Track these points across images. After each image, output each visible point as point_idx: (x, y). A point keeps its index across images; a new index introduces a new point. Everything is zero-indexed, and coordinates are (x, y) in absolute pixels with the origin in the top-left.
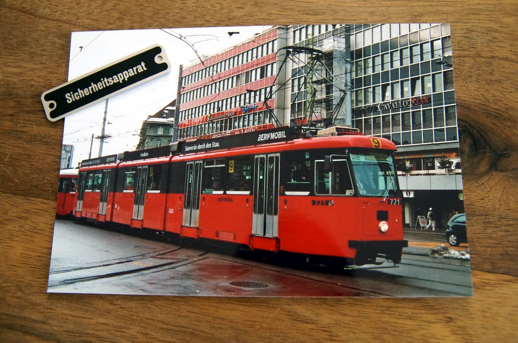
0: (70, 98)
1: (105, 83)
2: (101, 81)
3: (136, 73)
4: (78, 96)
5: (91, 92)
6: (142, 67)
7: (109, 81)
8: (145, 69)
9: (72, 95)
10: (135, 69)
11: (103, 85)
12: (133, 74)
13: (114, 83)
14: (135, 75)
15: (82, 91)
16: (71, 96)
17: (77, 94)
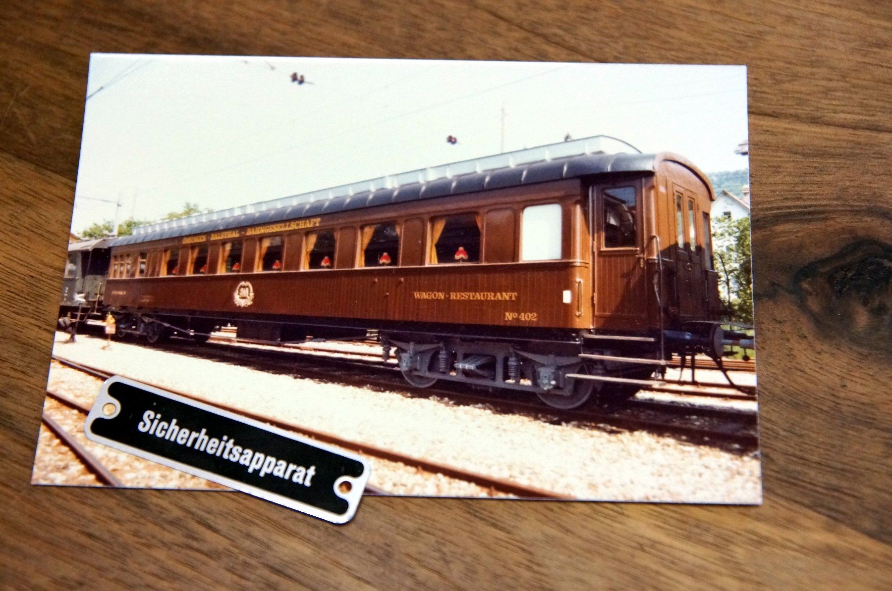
0: (148, 423)
1: (225, 447)
2: (221, 440)
3: (287, 477)
4: (164, 432)
5: (189, 444)
6: (306, 475)
7: (234, 451)
8: (308, 483)
9: (156, 422)
10: (292, 467)
11: (217, 449)
12: (281, 475)
13: (238, 462)
14: (283, 478)
15: (177, 428)
16: (152, 421)
17: (166, 427)
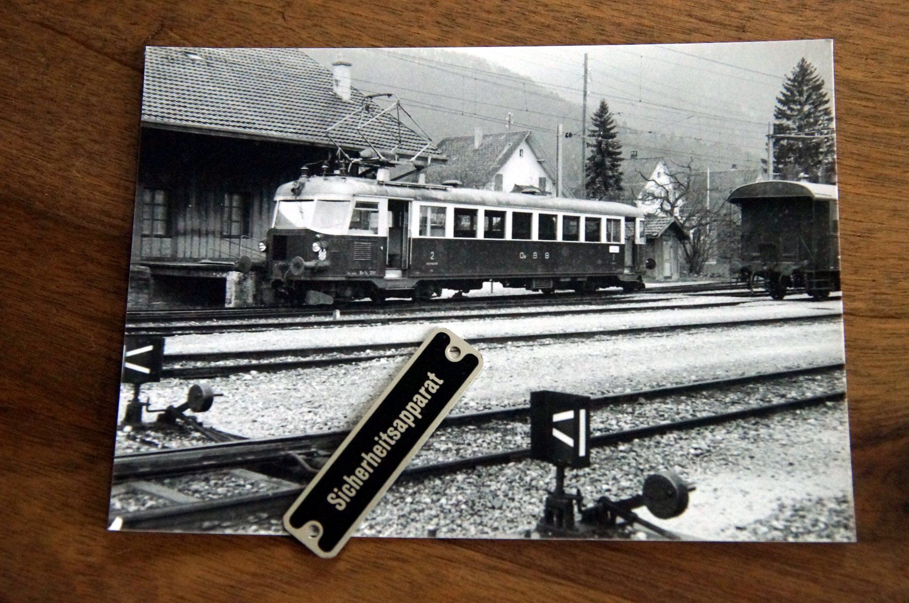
0: (339, 501)
1: (385, 441)
3: (429, 397)
4: (352, 490)
5: (371, 471)
6: (433, 381)
7: (391, 434)
8: (441, 382)
9: (340, 494)
10: (422, 391)
11: (384, 448)
12: (426, 401)
13: (401, 433)
15: (353, 477)
16: (338, 497)
17: (348, 486)
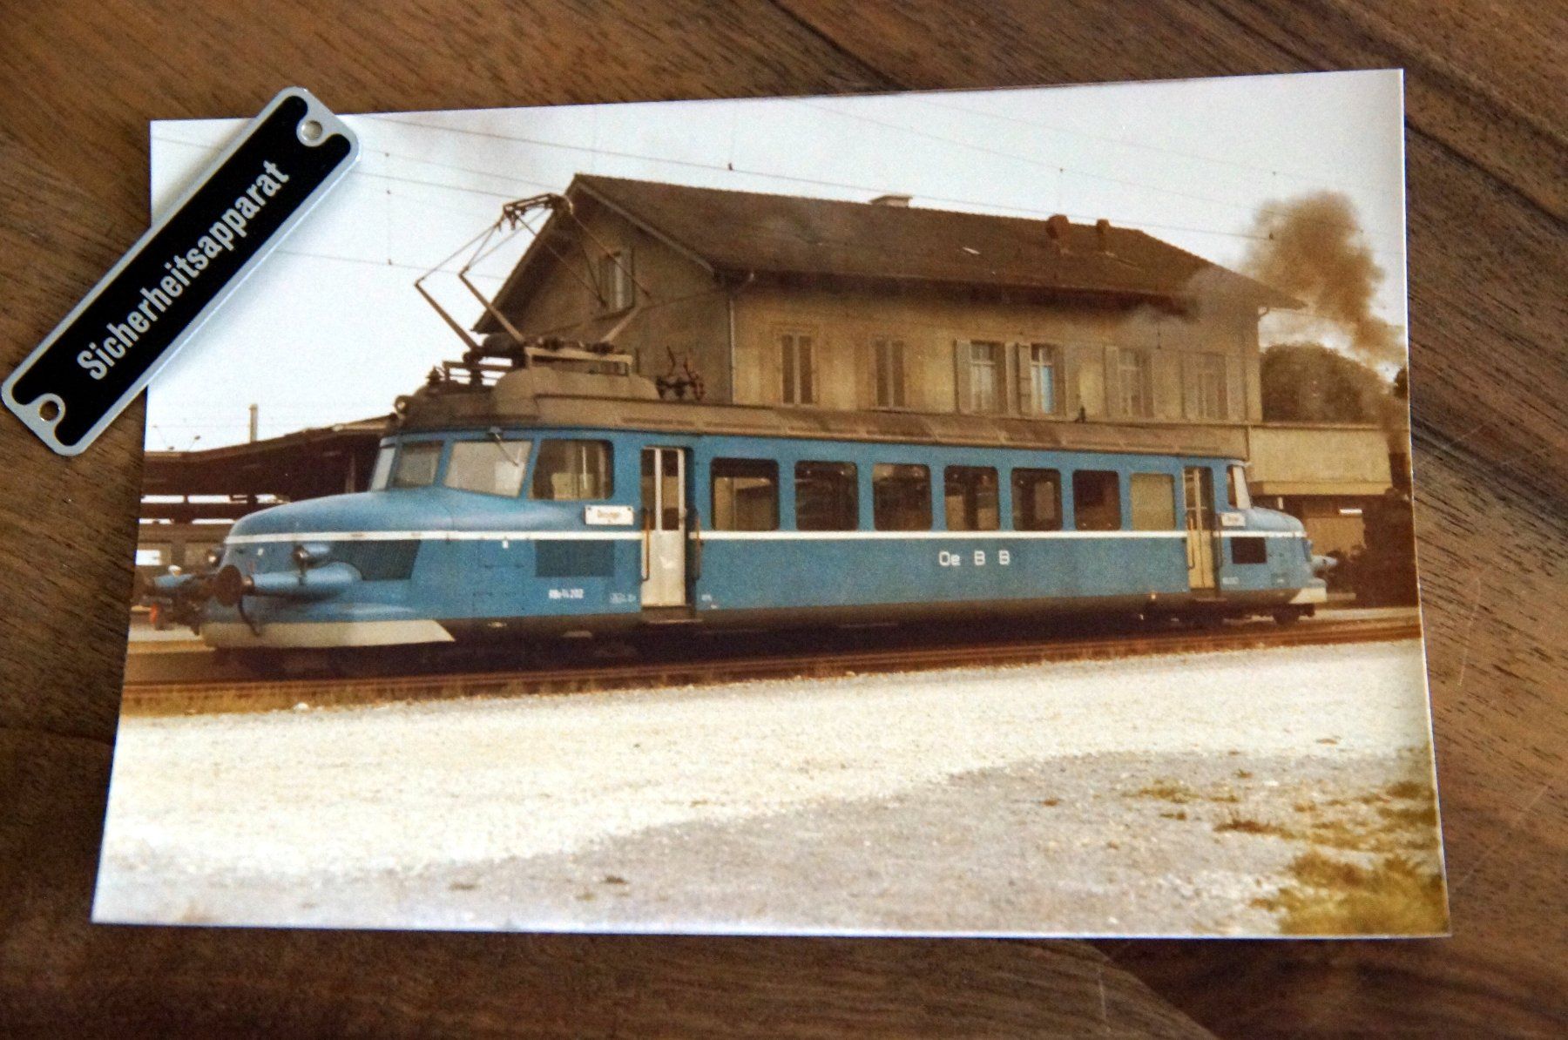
0: (95, 363)
1: (182, 271)
2: (169, 273)
3: (262, 202)
4: (121, 347)
5: (154, 318)
6: (272, 176)
7: (193, 260)
8: (284, 178)
9: (100, 352)
10: (252, 191)
11: (179, 282)
12: (256, 209)
15: (123, 327)
16: (96, 357)
17: (113, 341)
